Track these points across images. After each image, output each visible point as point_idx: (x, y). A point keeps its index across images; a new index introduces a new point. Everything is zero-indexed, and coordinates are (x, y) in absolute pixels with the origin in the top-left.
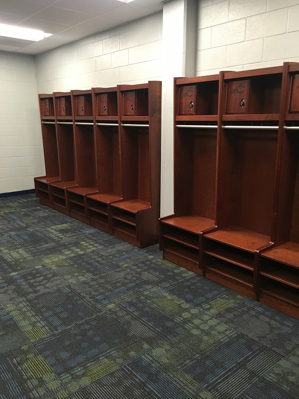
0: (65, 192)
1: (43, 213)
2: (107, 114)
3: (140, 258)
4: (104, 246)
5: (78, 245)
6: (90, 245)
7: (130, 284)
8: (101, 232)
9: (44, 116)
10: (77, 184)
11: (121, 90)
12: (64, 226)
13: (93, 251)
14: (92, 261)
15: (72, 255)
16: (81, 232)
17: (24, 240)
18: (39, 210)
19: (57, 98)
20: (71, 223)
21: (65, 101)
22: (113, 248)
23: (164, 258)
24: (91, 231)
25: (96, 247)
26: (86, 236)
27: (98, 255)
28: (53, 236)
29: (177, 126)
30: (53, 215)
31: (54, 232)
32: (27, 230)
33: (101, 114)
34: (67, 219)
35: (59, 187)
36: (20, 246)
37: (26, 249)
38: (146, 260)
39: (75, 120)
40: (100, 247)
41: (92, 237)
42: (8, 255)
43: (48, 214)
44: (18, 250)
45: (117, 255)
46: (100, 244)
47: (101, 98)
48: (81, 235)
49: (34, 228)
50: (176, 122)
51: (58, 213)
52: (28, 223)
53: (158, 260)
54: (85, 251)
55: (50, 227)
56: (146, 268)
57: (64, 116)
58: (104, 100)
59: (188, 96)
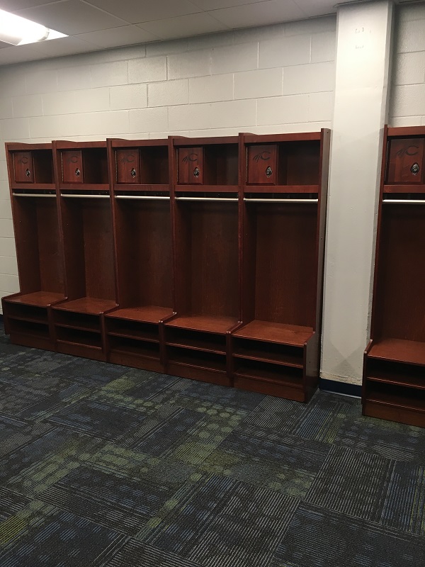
0: (103, 320)
1: (46, 363)
2: (201, 182)
3: (332, 422)
4: (244, 409)
5: (200, 416)
6: (219, 412)
7: (390, 475)
8: (203, 385)
9: (17, 182)
10: (117, 303)
11: (246, 142)
12: (122, 382)
13: (243, 424)
14: (268, 444)
15: (220, 439)
16: (168, 389)
17: (88, 423)
18: (29, 357)
19: (59, 151)
20: (128, 376)
21: (81, 157)
22: (262, 410)
23: (364, 414)
24: (182, 385)
25: (234, 413)
26: (188, 396)
27: (258, 428)
28: (132, 406)
29: (385, 201)
30: (70, 364)
31: (119, 397)
32: (66, 403)
33: (185, 182)
34: (108, 369)
35: (83, 312)
36: (99, 440)
37: (118, 443)
38: (344, 423)
39: (114, 191)
40: (243, 413)
41: (202, 397)
42: (101, 464)
43: (59, 363)
44: (106, 449)
45: (289, 423)
46: (233, 406)
47: (185, 153)
48: (177, 396)
49: (73, 398)
50: (383, 195)
51: (75, 359)
52: (46, 387)
53: (360, 420)
54: (227, 425)
55: (101, 390)
56: (367, 438)
57: (80, 183)
58: (195, 157)
59: (408, 154)
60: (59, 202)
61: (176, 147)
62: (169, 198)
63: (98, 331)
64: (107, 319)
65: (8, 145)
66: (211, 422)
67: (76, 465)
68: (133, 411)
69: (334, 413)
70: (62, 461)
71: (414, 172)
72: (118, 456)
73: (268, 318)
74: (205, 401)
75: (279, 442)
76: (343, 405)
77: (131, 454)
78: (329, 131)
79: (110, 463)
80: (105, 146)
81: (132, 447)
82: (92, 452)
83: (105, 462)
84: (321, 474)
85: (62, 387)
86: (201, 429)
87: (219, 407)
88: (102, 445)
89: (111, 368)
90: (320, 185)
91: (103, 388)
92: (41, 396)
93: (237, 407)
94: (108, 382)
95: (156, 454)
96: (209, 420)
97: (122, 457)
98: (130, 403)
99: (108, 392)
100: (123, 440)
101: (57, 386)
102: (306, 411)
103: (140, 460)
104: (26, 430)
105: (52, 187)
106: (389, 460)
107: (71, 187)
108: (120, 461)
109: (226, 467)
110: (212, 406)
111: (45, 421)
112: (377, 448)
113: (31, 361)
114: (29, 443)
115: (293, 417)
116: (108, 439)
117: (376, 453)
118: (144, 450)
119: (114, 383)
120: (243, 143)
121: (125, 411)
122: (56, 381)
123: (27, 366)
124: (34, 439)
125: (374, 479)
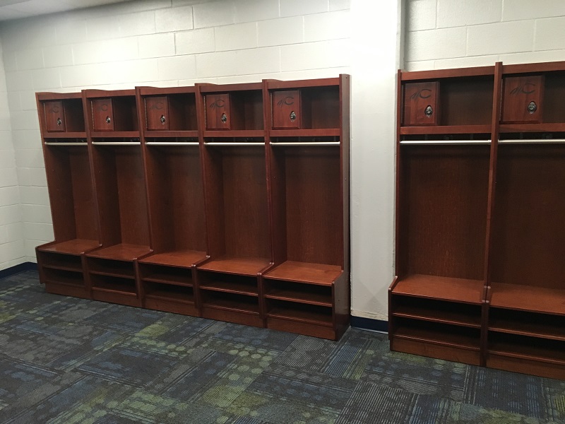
0: (137, 266)
1: (80, 312)
2: (228, 127)
3: (360, 359)
4: (276, 349)
5: (231, 359)
6: (251, 353)
7: (412, 409)
8: (237, 327)
9: (49, 132)
10: (151, 248)
11: (270, 88)
12: (156, 328)
13: (273, 364)
14: (297, 383)
15: (249, 380)
16: (201, 333)
17: (118, 371)
18: (64, 306)
19: (90, 99)
20: (163, 321)
21: (111, 106)
22: (294, 349)
23: (392, 350)
24: (216, 328)
25: (266, 354)
26: (220, 338)
27: (288, 368)
28: (163, 352)
29: (402, 142)
30: (105, 311)
31: (153, 343)
32: (97, 351)
33: (214, 127)
34: (144, 315)
35: (117, 259)
36: (128, 387)
37: (147, 389)
38: (372, 359)
39: (145, 138)
40: (273, 353)
41: (235, 339)
42: (128, 411)
43: (95, 311)
44: (134, 395)
45: (319, 361)
46: (265, 347)
47: (213, 99)
48: (210, 339)
49: (105, 345)
50: (401, 137)
51: (111, 306)
52: (79, 336)
53: (387, 355)
54: (258, 366)
55: (134, 336)
56: (392, 373)
57: (111, 131)
58: (222, 104)
59: (421, 97)
60: (90, 149)
61: (204, 94)
62: (198, 143)
63: (132, 277)
64: (141, 265)
65: (38, 95)
66: (241, 364)
67: (104, 413)
68: (165, 357)
69: (363, 349)
70: (89, 409)
71: (429, 114)
72: (145, 402)
73: (299, 259)
74: (237, 343)
75: (307, 381)
76: (372, 341)
77: (159, 399)
78: (348, 77)
79: (138, 410)
80: (134, 94)
81: (160, 393)
82: (120, 399)
83: (132, 409)
84: (345, 411)
85: (95, 335)
86: (231, 371)
87: (251, 349)
88: (132, 392)
89: (146, 314)
90: (341, 128)
91: (136, 335)
92: (73, 345)
93: (269, 348)
94: (142, 328)
95: (184, 399)
96: (240, 362)
97: (150, 403)
98: (162, 348)
99: (142, 338)
100: (152, 387)
101: (90, 334)
102: (337, 349)
103: (168, 405)
104: (56, 380)
105: (82, 135)
106: (412, 394)
107: (102, 135)
108: (147, 408)
109: (253, 408)
110: (244, 348)
111: (75, 371)
112: (402, 382)
113: (66, 310)
114: (58, 393)
115: (324, 355)
116: (138, 385)
117: (401, 388)
118: (173, 395)
119: (148, 329)
120: (266, 90)
121: (157, 356)
122: (90, 329)
123: (61, 316)
124: (63, 389)
125: (397, 414)
